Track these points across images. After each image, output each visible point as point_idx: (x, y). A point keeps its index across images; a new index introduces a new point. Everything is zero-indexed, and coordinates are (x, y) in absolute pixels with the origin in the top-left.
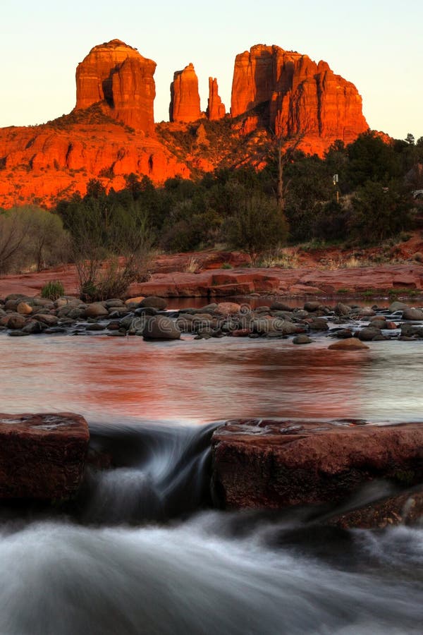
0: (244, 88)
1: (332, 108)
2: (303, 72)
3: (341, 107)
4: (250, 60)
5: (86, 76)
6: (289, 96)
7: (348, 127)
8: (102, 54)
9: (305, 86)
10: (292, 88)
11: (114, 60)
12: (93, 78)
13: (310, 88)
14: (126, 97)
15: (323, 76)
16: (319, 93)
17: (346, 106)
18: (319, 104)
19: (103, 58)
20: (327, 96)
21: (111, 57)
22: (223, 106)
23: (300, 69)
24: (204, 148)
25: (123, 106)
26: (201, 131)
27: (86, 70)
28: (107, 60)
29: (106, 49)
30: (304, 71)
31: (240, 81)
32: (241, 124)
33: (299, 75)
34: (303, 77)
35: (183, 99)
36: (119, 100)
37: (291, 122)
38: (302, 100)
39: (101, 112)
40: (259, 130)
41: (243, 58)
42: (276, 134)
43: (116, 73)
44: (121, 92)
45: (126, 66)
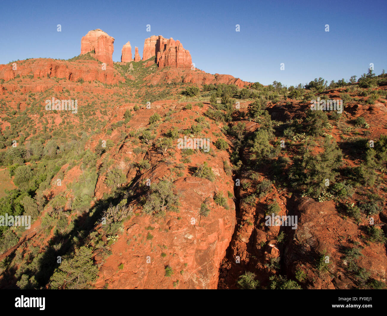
0: (148, 51)
1: (182, 57)
3: (185, 57)
5: (85, 41)
6: (165, 53)
7: (187, 65)
8: (93, 34)
10: (166, 50)
12: (88, 43)
13: (173, 50)
14: (100, 50)
16: (176, 52)
18: (176, 56)
20: (179, 53)
21: (96, 35)
23: (169, 43)
24: (132, 72)
26: (131, 65)
27: (85, 39)
28: (94, 36)
32: (146, 63)
33: (169, 45)
34: (170, 46)
35: (126, 54)
36: (97, 51)
37: (165, 63)
38: (170, 54)
39: (90, 56)
40: (153, 65)
41: (148, 40)
42: (159, 67)
43: (97, 40)
44: (98, 48)
45: (101, 37)
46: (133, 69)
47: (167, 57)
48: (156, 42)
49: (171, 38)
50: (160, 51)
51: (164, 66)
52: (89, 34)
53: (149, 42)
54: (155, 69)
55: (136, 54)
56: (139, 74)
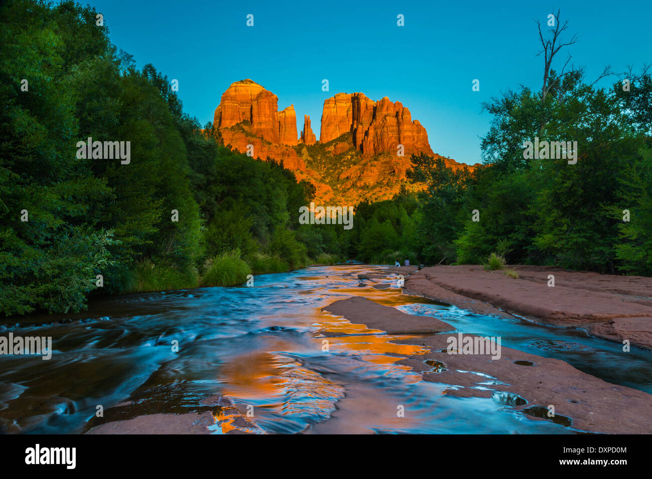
0: (331, 123)
1: (409, 134)
2: (385, 109)
3: (415, 134)
4: (335, 103)
5: (229, 102)
6: (373, 126)
7: (421, 148)
8: (240, 88)
9: (388, 118)
10: (376, 121)
11: (250, 92)
12: (235, 104)
13: (391, 120)
14: (263, 118)
15: (401, 111)
16: (399, 124)
17: (418, 133)
18: (399, 132)
19: (241, 91)
20: (405, 126)
22: (314, 136)
23: (382, 107)
24: (309, 162)
25: (260, 126)
26: (304, 151)
28: (244, 93)
29: (242, 84)
31: (328, 118)
32: (332, 147)
33: (382, 110)
34: (385, 112)
35: (287, 129)
37: (376, 144)
38: (385, 128)
39: (243, 129)
40: (350, 151)
41: (330, 102)
42: (364, 153)
43: (255, 101)
44: (259, 115)
45: (263, 95)
47: (379, 134)
51: (375, 150)
52: (233, 88)
53: (333, 105)
54: (355, 157)
55: (306, 130)
56: (325, 167)
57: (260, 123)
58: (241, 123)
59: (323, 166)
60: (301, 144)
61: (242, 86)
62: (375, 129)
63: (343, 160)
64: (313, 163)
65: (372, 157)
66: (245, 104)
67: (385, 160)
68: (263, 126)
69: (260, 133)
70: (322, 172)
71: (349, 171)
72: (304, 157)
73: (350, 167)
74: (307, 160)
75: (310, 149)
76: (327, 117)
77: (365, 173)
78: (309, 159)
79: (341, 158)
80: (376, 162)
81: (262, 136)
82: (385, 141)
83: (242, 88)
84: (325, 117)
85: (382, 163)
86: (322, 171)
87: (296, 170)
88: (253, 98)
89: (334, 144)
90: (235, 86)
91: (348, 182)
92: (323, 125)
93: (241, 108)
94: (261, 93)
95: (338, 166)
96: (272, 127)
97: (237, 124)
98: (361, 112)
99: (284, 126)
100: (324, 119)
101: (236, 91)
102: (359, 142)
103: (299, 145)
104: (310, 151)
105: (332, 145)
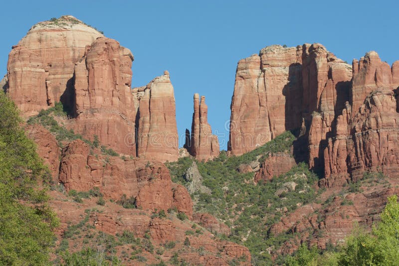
0: (253, 111)
4: (261, 68)
5: (25, 65)
6: (345, 115)
8: (49, 34)
9: (377, 99)
10: (351, 103)
11: (71, 43)
12: (39, 70)
14: (99, 99)
19: (51, 40)
25: (93, 116)
27: (25, 56)
28: (59, 44)
29: (55, 27)
30: (372, 76)
31: (245, 100)
32: (256, 164)
33: (364, 82)
34: (370, 85)
35: (155, 126)
36: (87, 104)
37: (353, 157)
38: (373, 121)
39: (54, 124)
40: (294, 172)
41: (250, 65)
42: (328, 177)
43: (81, 61)
44: (90, 91)
45: (100, 49)
46: (204, 190)
47: (359, 132)
48: (286, 71)
49: (373, 54)
50: (319, 111)
51: (350, 170)
52: (35, 36)
53: (257, 72)
54: (306, 185)
55: (197, 127)
56: (238, 209)
57: (93, 111)
58: (49, 111)
59: (235, 205)
60: (185, 158)
61: (54, 30)
62: (350, 122)
63: (280, 192)
64: (213, 200)
65: (344, 186)
66: (60, 70)
67: (372, 190)
68: (99, 117)
69: (92, 132)
70: (232, 220)
71: (293, 217)
72: (192, 187)
73: (294, 208)
74: (199, 192)
75: (207, 169)
76: (243, 99)
77: (330, 221)
78: (203, 192)
79: (276, 188)
80: (353, 195)
81: (96, 137)
82: (373, 148)
83: (54, 34)
84: (239, 98)
85: (367, 197)
86: (232, 217)
87: (169, 211)
88: (77, 55)
89: (259, 157)
90: (40, 31)
91: (292, 240)
92: (235, 116)
93: (52, 76)
94: (94, 45)
95: (269, 205)
96: (118, 119)
97: (42, 114)
98: (319, 86)
99: (148, 118)
100: (237, 103)
101: (40, 41)
102: (314, 152)
103: (181, 161)
104: (205, 174)
105: (254, 160)
